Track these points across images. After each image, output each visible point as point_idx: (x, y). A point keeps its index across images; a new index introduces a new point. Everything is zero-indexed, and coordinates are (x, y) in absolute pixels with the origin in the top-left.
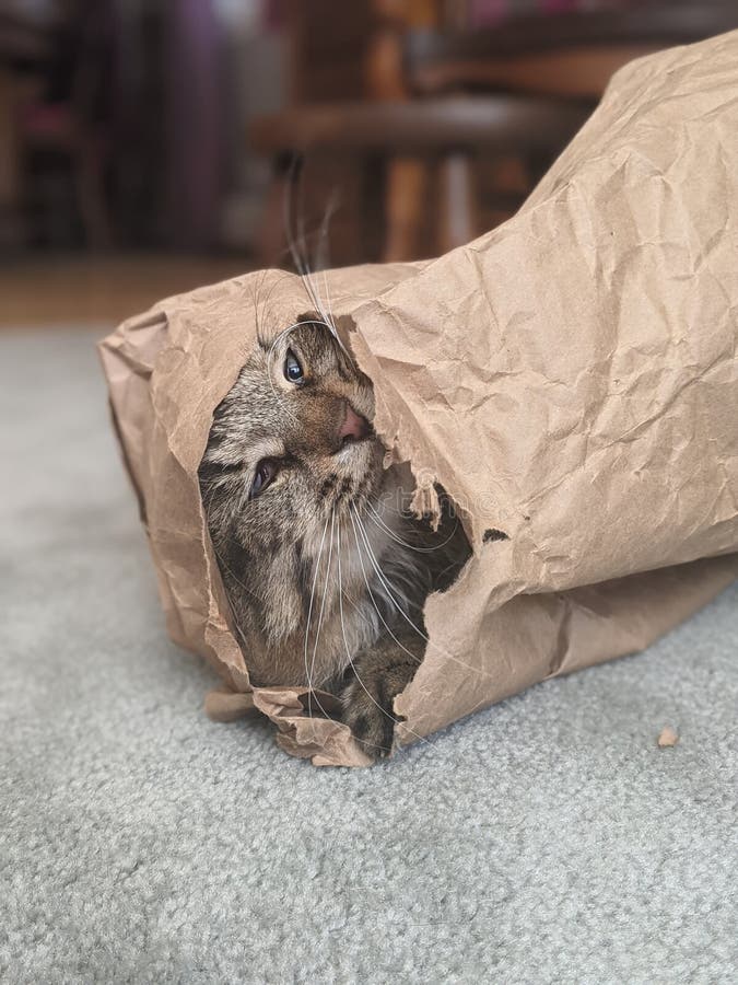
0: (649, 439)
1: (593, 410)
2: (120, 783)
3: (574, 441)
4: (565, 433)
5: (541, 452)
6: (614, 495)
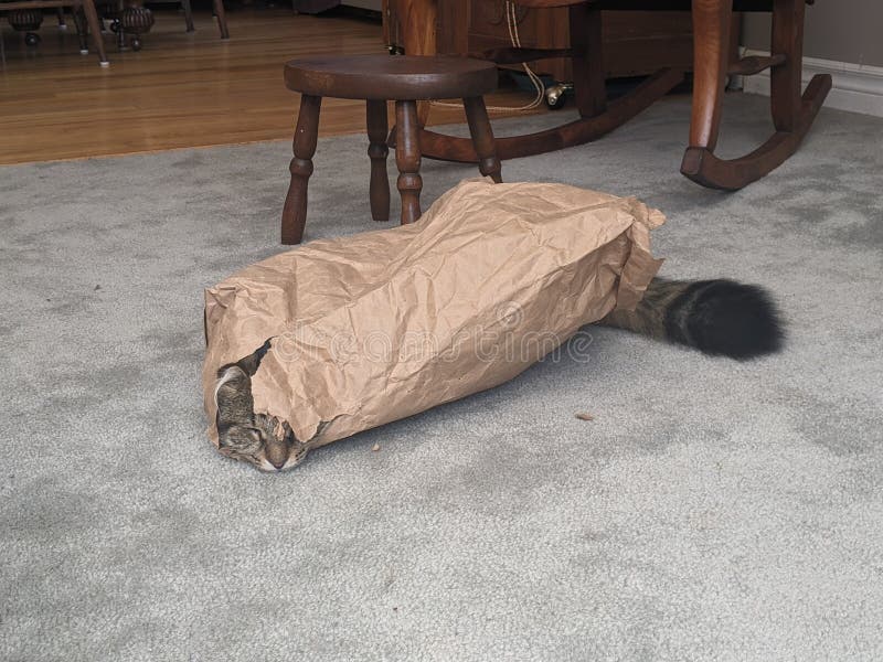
0: (415, 379)
1: (390, 368)
2: (175, 463)
3: (383, 379)
4: (379, 376)
5: (368, 384)
6: (396, 401)
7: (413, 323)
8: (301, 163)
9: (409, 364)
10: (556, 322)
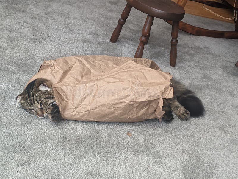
7: (88, 98)
8: (122, 20)
9: (82, 109)
10: (130, 115)
